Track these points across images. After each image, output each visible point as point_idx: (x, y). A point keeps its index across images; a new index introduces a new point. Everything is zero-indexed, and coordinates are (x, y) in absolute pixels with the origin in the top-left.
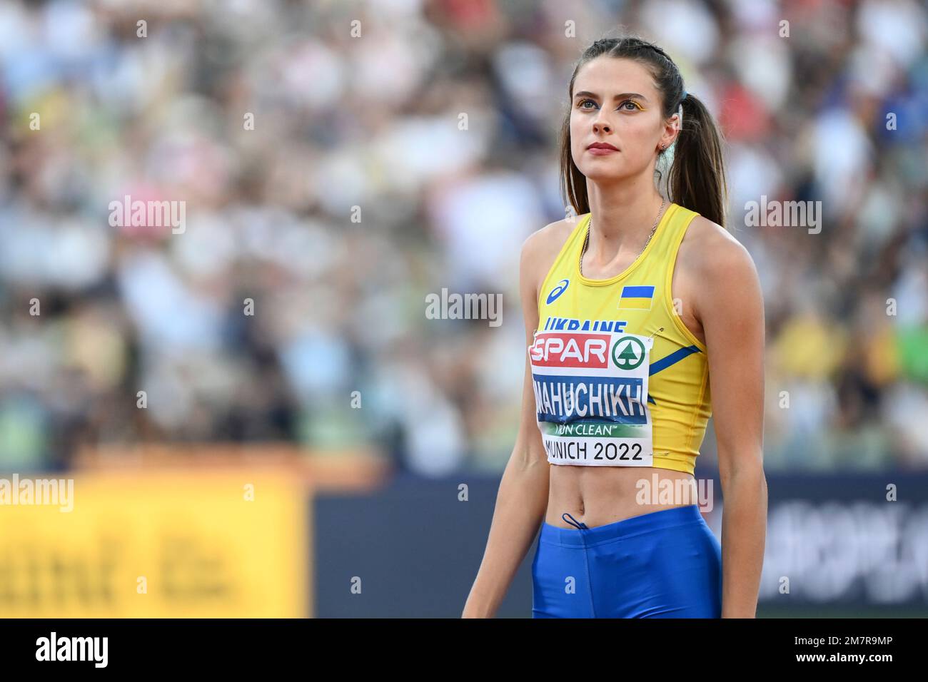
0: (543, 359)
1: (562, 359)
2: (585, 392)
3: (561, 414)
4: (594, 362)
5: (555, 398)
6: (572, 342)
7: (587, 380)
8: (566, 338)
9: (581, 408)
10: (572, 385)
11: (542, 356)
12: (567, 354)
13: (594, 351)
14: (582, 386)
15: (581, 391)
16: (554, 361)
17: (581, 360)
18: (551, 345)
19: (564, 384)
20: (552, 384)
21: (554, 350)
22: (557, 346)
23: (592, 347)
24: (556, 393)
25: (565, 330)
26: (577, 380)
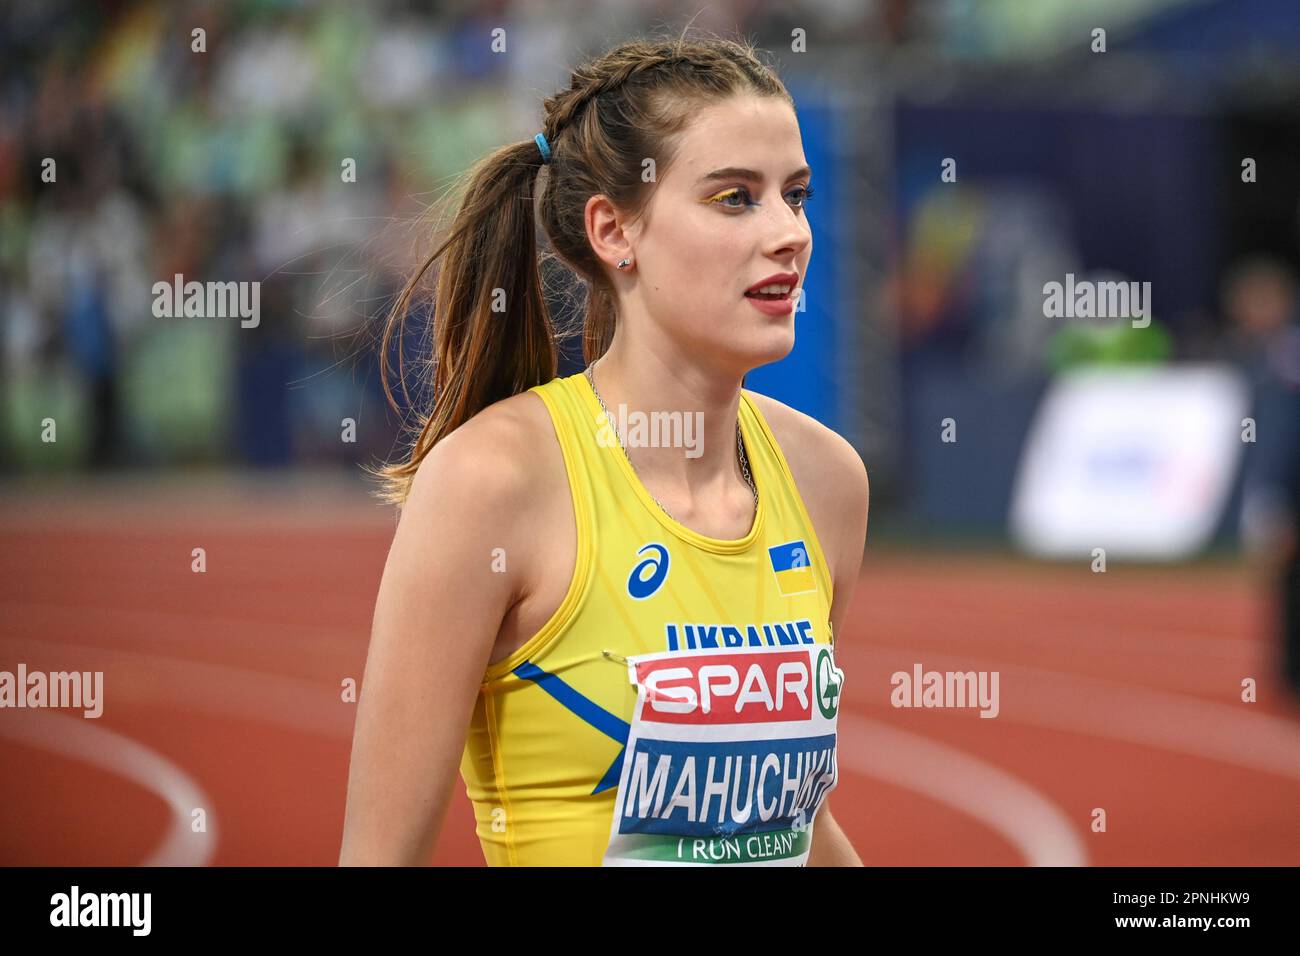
0: (699, 708)
1: (738, 708)
2: (777, 772)
3: (721, 819)
4: (793, 710)
5: (712, 788)
6: (755, 671)
7: (780, 747)
8: (742, 664)
9: (767, 806)
10: (754, 758)
11: (695, 704)
12: (746, 697)
13: (791, 687)
14: (772, 760)
15: (771, 769)
16: (722, 711)
17: (770, 707)
18: (713, 681)
19: (739, 759)
20: (712, 761)
21: (721, 690)
22: (726, 680)
23: (789, 678)
24: (718, 778)
25: (746, 649)
26: (762, 748)
